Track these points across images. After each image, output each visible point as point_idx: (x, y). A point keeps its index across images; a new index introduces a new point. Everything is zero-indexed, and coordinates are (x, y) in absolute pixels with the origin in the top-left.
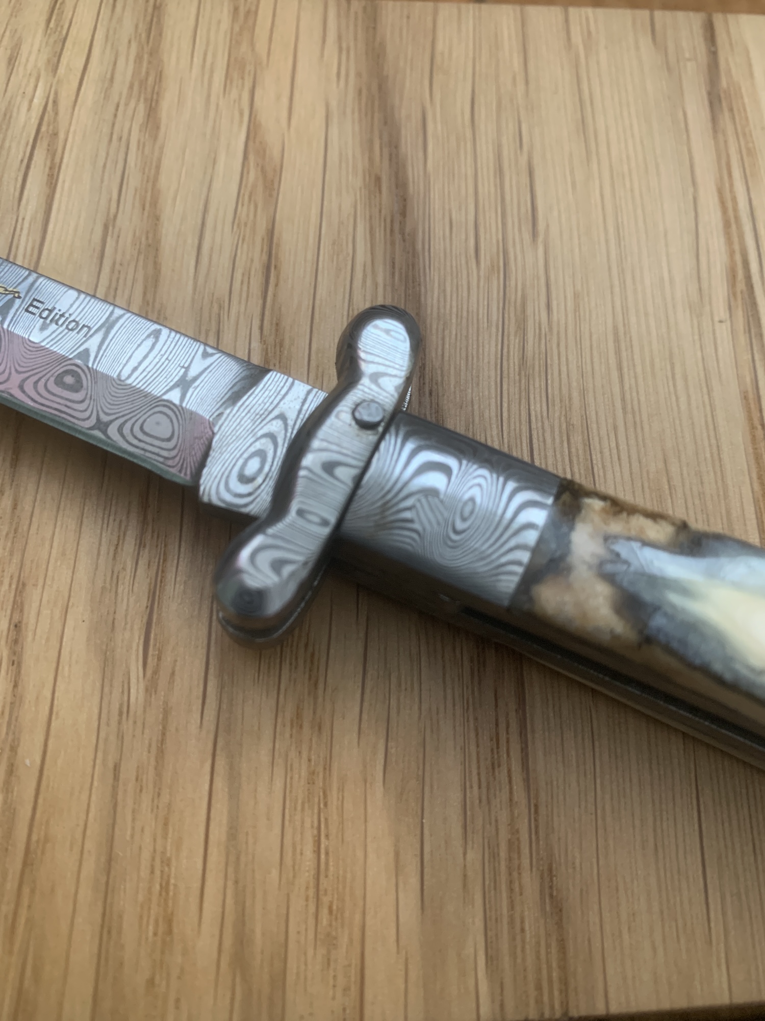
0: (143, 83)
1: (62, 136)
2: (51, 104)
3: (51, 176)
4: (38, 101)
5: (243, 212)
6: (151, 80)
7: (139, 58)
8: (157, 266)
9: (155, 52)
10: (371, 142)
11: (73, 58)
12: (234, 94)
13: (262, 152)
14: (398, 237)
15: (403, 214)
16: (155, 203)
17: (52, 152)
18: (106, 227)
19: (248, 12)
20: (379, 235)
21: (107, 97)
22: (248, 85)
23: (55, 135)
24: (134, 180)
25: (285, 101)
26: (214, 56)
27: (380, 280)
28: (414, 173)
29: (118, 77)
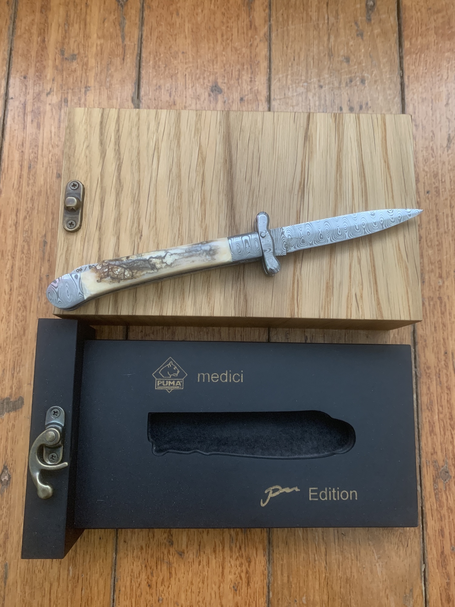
0: (176, 135)
1: (160, 149)
2: (157, 140)
3: (158, 158)
4: (154, 139)
5: (198, 168)
6: (178, 134)
7: (175, 128)
8: (180, 181)
9: (179, 127)
10: (225, 151)
11: (161, 128)
12: (196, 138)
13: (202, 153)
14: (229, 174)
15: (231, 169)
16: (180, 166)
17: (158, 152)
18: (170, 171)
19: (200, 115)
20: (226, 174)
21: (169, 139)
22: (199, 135)
23: (158, 148)
24: (175, 160)
25: (207, 140)
26: (192, 127)
27: (225, 185)
28: (234, 158)
29: (171, 133)
